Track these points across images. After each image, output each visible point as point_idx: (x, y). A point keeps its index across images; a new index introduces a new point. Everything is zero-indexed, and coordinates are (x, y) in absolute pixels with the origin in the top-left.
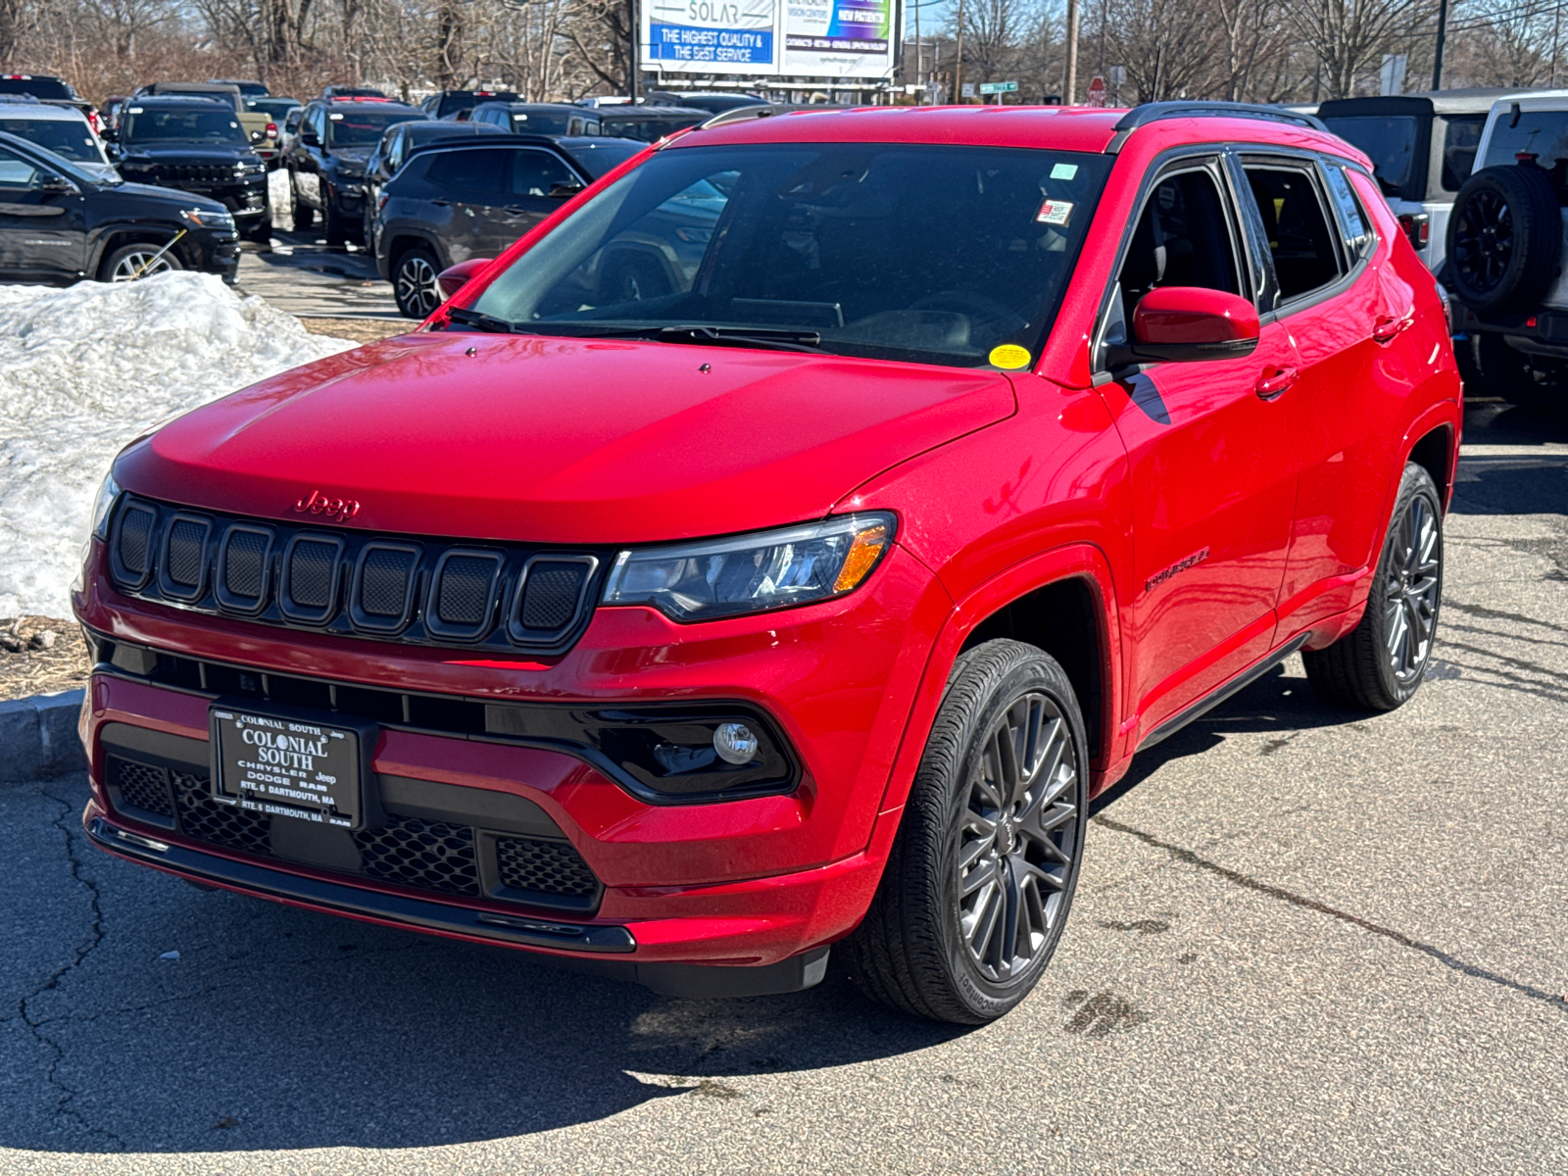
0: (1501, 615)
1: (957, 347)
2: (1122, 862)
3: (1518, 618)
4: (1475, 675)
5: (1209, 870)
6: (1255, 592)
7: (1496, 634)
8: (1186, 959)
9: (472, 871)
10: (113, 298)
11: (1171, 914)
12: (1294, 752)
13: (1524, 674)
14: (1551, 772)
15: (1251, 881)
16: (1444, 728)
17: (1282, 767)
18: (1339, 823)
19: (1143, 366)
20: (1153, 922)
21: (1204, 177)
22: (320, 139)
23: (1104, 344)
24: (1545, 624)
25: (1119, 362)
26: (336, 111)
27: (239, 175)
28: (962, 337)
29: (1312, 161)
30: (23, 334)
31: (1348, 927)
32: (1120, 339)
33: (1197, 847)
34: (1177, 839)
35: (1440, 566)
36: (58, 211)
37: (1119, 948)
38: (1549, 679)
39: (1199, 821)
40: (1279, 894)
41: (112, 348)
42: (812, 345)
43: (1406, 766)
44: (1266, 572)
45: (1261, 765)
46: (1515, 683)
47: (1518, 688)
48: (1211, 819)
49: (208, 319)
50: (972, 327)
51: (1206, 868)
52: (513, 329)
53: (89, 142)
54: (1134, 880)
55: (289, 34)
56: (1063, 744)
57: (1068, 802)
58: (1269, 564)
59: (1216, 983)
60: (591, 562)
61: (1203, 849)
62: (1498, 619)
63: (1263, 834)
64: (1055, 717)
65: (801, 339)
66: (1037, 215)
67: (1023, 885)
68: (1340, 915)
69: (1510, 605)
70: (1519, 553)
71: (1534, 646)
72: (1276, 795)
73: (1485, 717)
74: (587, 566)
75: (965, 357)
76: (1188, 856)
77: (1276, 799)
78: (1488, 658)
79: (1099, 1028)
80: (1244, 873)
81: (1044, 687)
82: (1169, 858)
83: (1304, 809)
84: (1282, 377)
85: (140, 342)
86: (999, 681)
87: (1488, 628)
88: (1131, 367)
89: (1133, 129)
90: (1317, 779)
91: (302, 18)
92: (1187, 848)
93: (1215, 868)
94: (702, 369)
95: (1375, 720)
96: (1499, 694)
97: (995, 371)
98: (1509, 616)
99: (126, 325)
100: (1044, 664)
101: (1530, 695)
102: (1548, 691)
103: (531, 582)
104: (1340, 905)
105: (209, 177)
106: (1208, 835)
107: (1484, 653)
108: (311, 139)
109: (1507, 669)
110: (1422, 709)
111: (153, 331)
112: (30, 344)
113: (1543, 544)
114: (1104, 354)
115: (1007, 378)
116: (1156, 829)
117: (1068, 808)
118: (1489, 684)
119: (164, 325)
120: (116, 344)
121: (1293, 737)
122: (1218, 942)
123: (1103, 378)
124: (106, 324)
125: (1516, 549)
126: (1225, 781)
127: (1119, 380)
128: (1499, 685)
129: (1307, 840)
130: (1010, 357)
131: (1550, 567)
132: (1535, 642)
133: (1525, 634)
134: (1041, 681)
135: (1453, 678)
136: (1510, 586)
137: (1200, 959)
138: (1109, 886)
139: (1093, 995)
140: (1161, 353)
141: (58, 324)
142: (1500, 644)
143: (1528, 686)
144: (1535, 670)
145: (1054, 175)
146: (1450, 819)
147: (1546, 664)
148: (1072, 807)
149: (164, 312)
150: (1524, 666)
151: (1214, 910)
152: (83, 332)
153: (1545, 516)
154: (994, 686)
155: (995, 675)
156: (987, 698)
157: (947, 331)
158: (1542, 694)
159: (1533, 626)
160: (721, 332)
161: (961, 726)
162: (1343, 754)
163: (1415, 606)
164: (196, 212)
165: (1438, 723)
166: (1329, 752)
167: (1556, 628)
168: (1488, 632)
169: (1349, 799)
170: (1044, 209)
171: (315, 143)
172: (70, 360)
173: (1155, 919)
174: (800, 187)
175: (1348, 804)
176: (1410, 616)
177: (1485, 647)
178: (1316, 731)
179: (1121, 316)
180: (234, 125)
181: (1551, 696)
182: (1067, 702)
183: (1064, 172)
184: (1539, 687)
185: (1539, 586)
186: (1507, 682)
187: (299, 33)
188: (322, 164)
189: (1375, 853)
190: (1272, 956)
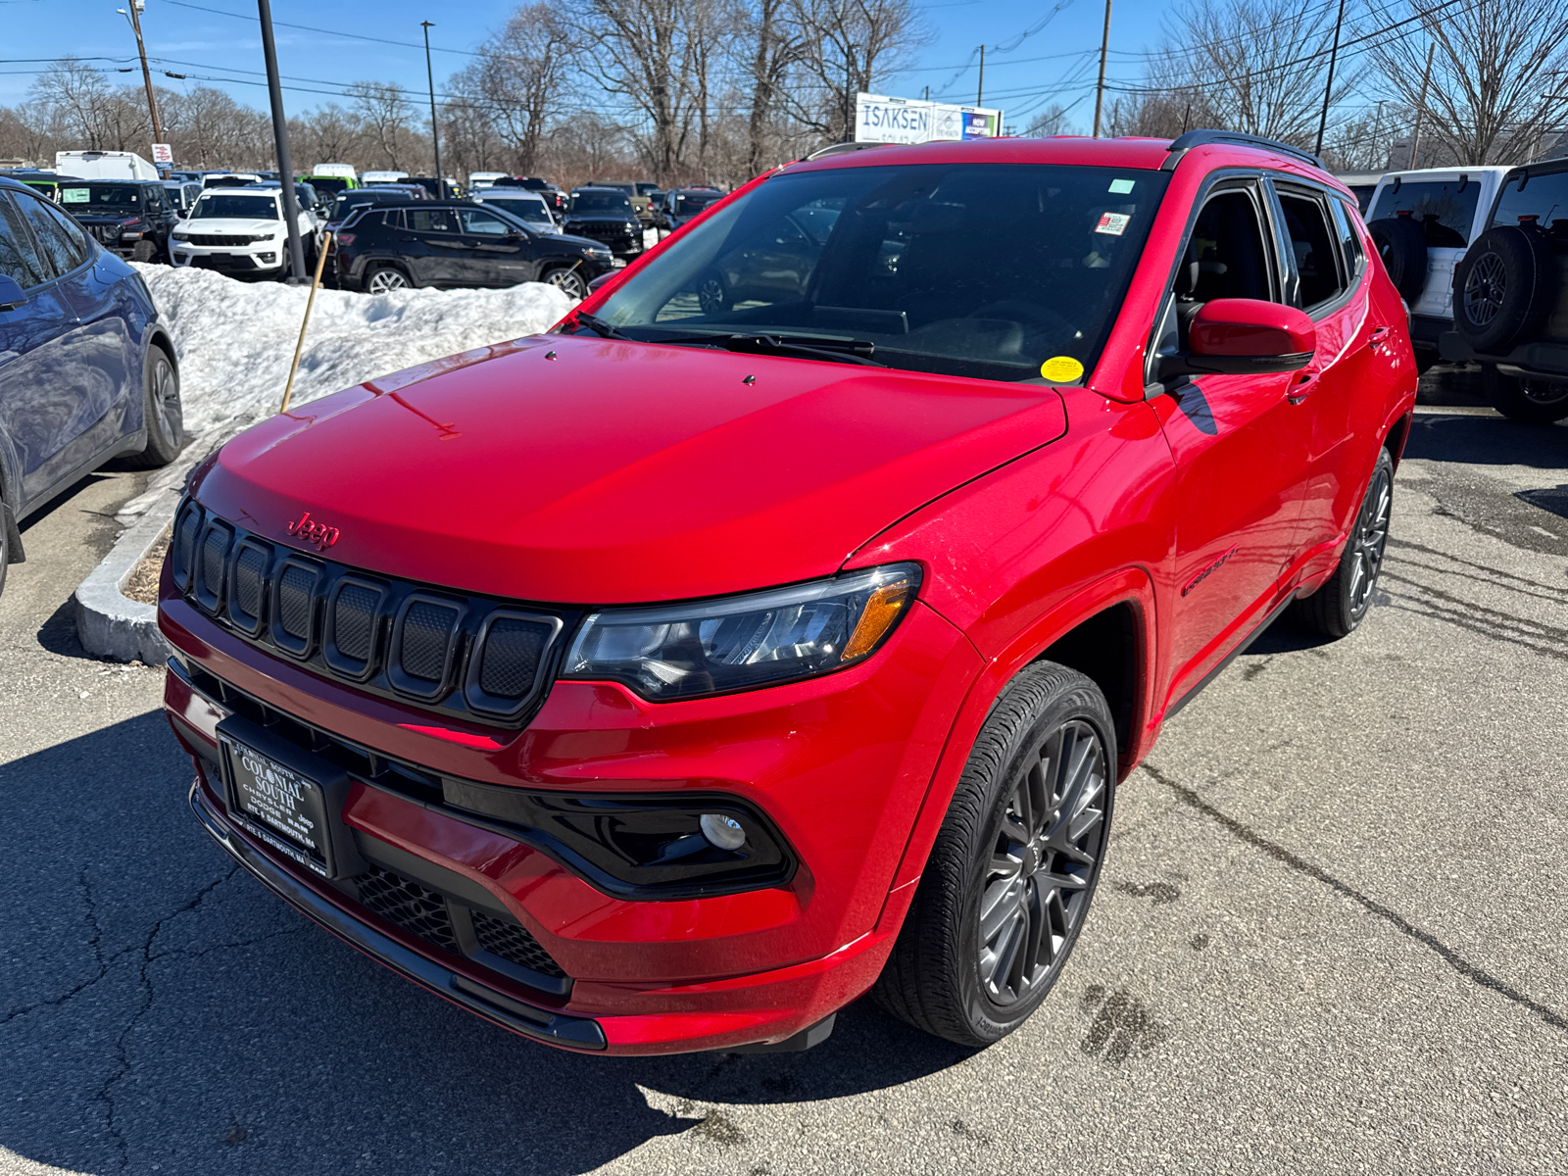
0: (1408, 545)
1: (1008, 357)
2: (1133, 802)
3: (1422, 549)
4: (1403, 602)
5: (1212, 816)
6: (1252, 551)
7: (1410, 563)
8: (1200, 942)
9: (449, 931)
10: (493, 300)
11: (1180, 876)
12: (1271, 677)
13: (1441, 603)
14: (1489, 710)
15: (1250, 834)
16: (1389, 656)
17: (1262, 696)
18: (1320, 762)
19: (1193, 378)
20: (1165, 886)
21: (1244, 199)
22: (672, 211)
23: (1159, 356)
24: (1444, 555)
25: (1170, 373)
26: (681, 194)
27: (628, 231)
28: (1015, 345)
29: (1322, 192)
30: (437, 322)
31: (1348, 902)
32: (1172, 349)
33: (1199, 787)
34: (1181, 776)
35: (1387, 522)
36: (516, 249)
37: (1134, 922)
38: (1461, 608)
39: (1198, 754)
40: (1278, 853)
41: (487, 331)
42: (866, 355)
43: (1366, 697)
44: (1261, 534)
45: (1244, 692)
46: (1435, 613)
47: (1438, 617)
48: (1209, 752)
49: (546, 313)
50: (1026, 338)
51: (1209, 814)
52: (611, 333)
53: (544, 212)
54: (1144, 826)
55: (673, 157)
56: (1094, 759)
57: (1096, 808)
58: (1263, 528)
59: (1230, 983)
60: (556, 624)
61: (1205, 790)
62: (1407, 549)
63: (1255, 773)
64: (1088, 735)
65: (856, 348)
66: (1096, 226)
67: (1048, 900)
68: (1338, 886)
69: (1413, 536)
70: (1408, 490)
71: (1442, 576)
72: (1262, 727)
73: (1420, 646)
74: (551, 627)
75: (1016, 369)
76: (1190, 798)
77: (1262, 731)
78: (1408, 586)
79: (1115, 1049)
80: (1243, 822)
81: (1080, 715)
82: (1174, 799)
83: (1287, 743)
84: (1309, 384)
85: (503, 328)
86: (1033, 722)
87: (1402, 557)
88: (1182, 377)
89: (1186, 150)
90: (1293, 709)
91: (680, 149)
92: (1190, 787)
93: (1218, 816)
94: (746, 381)
95: (1331, 645)
96: (1425, 621)
97: (1045, 385)
98: (1415, 547)
99: (497, 317)
100: (1080, 691)
101: (1451, 624)
102: (1464, 621)
103: (489, 644)
104: (1335, 871)
105: (612, 232)
106: (1208, 772)
107: (1404, 580)
108: (667, 211)
109: (1426, 597)
110: (1368, 636)
111: (511, 321)
112: (440, 327)
113: (1424, 483)
114: (1157, 365)
115: (1059, 392)
116: (1161, 761)
117: (1096, 813)
118: (1415, 611)
119: (519, 317)
120: (489, 329)
121: (1267, 662)
122: (1227, 919)
123: (1155, 389)
124: (486, 316)
125: (1405, 487)
126: (1217, 707)
127: (1170, 392)
128: (1424, 614)
129: (1295, 782)
130: (1062, 370)
131: (1434, 504)
132: (1441, 572)
133: (1432, 564)
134: (1077, 709)
135: (1385, 605)
136: (1409, 519)
137: (1212, 942)
138: (1123, 834)
139: (1110, 993)
140: (1213, 365)
141: (457, 315)
142: (1414, 573)
143: (1447, 615)
144: (1449, 599)
145: (1112, 189)
146: (1415, 762)
147: (1455, 593)
148: (1099, 812)
149: (520, 309)
150: (1440, 595)
151: (1219, 873)
152: (471, 321)
153: (1419, 461)
154: (1027, 728)
155: (1029, 715)
156: (1018, 743)
157: (1001, 340)
158: (1459, 624)
159: (1436, 556)
160: (785, 340)
161: (988, 777)
162: (1312, 681)
163: (1369, 555)
164: (591, 250)
165: (1384, 652)
166: (1299, 679)
167: (1453, 558)
168: (1403, 561)
169: (1324, 735)
170: (1102, 221)
171: (669, 213)
172: (460, 339)
173: (1165, 882)
174: (875, 204)
175: (1324, 739)
176: (1364, 563)
177: (1403, 575)
178: (1286, 656)
179: (1175, 327)
180: (627, 203)
181: (1468, 627)
182: (1101, 721)
183: (1122, 186)
184: (1455, 617)
185: (1430, 520)
186: (1430, 611)
187: (678, 157)
188: (672, 224)
189: (1357, 801)
190: (1281, 942)
